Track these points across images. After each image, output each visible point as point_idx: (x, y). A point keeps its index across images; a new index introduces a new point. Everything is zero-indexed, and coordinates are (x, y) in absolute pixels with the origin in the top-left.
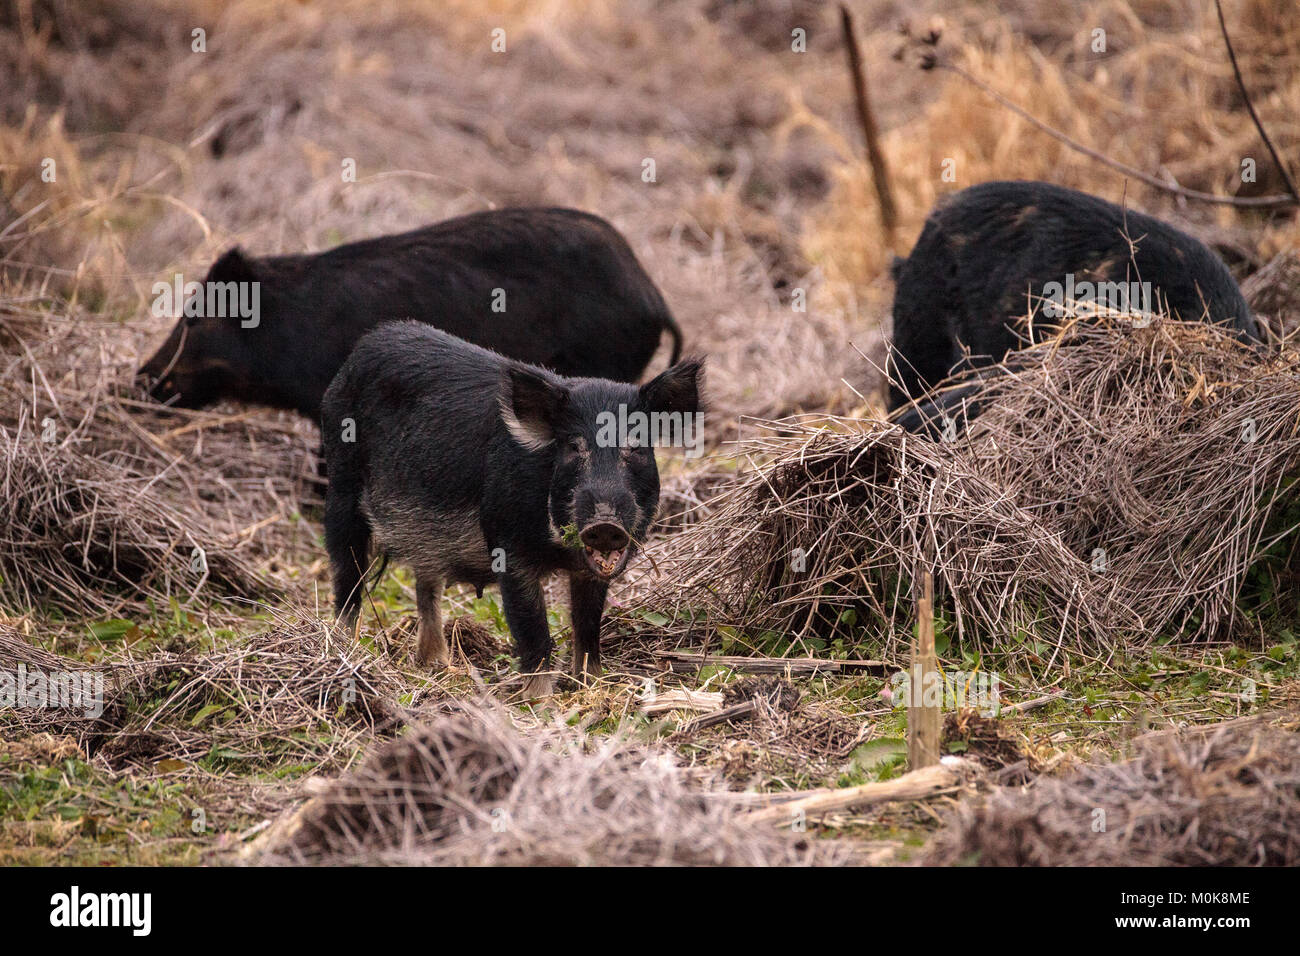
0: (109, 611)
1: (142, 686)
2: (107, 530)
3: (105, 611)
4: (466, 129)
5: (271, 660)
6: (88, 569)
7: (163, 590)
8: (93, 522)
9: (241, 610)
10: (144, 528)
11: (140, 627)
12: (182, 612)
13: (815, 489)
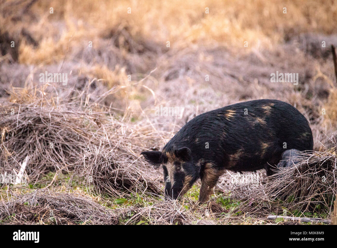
0: (121, 196)
1: (124, 215)
2: (121, 174)
3: (120, 196)
4: (233, 76)
5: (158, 210)
6: (116, 185)
7: (135, 191)
8: (117, 172)
9: (156, 197)
10: (131, 174)
11: (128, 201)
12: (140, 197)
13: (311, 171)
